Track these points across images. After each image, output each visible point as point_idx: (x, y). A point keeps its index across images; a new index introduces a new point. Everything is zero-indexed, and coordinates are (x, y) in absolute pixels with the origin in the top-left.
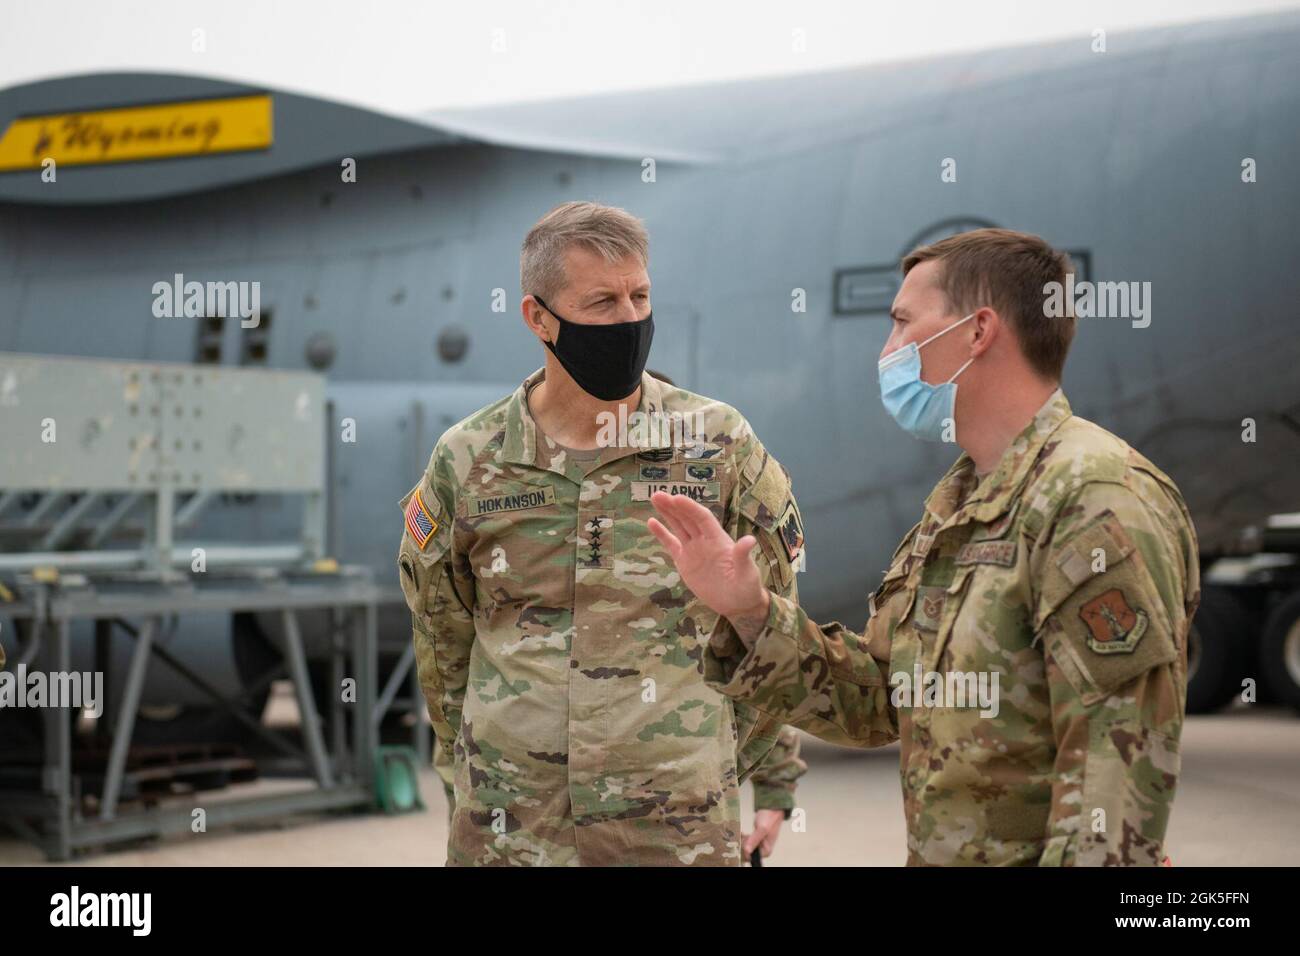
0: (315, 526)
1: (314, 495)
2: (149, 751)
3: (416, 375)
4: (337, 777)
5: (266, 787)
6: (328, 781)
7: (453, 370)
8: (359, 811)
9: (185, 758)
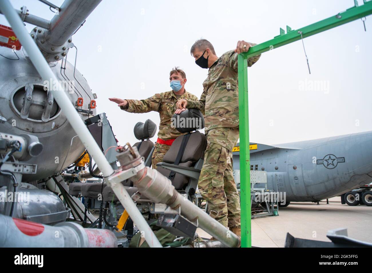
0: (266, 186)
1: (266, 183)
2: (253, 209)
3: (273, 171)
4: (270, 212)
5: (263, 213)
6: (269, 213)
7: (277, 170)
8: (272, 215)
9: (256, 210)
